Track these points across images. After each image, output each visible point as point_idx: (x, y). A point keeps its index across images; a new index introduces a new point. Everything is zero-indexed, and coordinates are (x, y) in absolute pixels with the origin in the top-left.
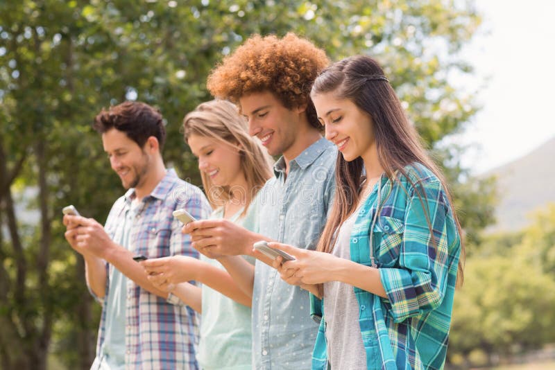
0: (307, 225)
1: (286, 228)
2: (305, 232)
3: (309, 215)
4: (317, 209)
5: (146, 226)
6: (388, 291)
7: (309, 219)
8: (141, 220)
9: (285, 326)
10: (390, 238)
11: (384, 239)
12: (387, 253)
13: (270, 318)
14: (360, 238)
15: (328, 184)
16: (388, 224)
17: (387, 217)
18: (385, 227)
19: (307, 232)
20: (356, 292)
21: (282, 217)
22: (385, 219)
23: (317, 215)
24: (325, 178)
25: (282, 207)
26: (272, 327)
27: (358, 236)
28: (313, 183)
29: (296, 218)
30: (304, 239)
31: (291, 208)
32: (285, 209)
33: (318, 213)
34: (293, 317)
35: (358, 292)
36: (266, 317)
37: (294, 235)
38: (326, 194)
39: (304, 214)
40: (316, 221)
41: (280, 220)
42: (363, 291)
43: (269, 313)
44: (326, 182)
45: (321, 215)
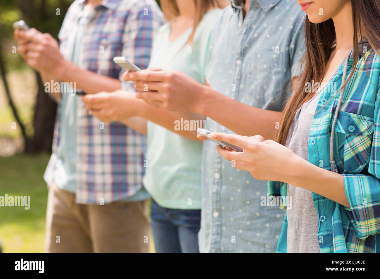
0: (268, 78)
1: (243, 77)
2: (265, 87)
3: (271, 68)
4: (280, 63)
5: (96, 37)
6: (353, 206)
7: (270, 72)
8: (92, 28)
9: (239, 190)
10: (356, 140)
11: (348, 142)
12: (352, 159)
13: (221, 177)
14: (319, 137)
15: (295, 35)
16: (353, 124)
17: (352, 115)
18: (350, 128)
19: (268, 87)
20: (315, 200)
21: (239, 62)
22: (349, 116)
23: (279, 69)
24: (291, 27)
25: (239, 51)
26: (224, 187)
27: (316, 135)
28: (276, 30)
29: (255, 68)
30: (263, 95)
31: (250, 54)
32: (243, 54)
33: (281, 68)
34: (248, 182)
35: (318, 199)
36: (217, 176)
37: (253, 87)
38: (292, 46)
39: (265, 66)
40: (280, 76)
41: (236, 65)
42: (324, 198)
43: (220, 171)
44: (292, 32)
45: (285, 70)
